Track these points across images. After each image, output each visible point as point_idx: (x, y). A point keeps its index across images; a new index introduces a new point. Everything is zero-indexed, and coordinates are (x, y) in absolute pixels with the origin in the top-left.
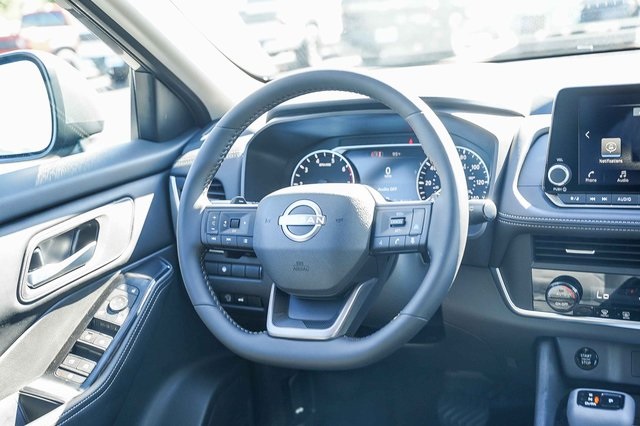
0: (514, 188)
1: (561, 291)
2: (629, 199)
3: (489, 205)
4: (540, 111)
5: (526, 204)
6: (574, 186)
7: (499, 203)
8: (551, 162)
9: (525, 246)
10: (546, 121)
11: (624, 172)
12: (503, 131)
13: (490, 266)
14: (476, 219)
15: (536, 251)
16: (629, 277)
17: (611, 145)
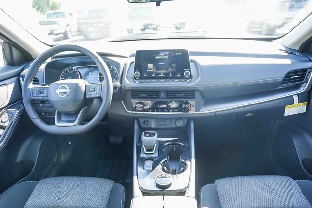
0: (125, 78)
1: (139, 106)
2: (155, 81)
3: (118, 84)
4: (132, 56)
5: (129, 83)
6: (141, 77)
7: (121, 83)
8: (135, 71)
9: (129, 94)
10: (133, 59)
11: (154, 74)
12: (122, 62)
13: (120, 100)
14: (115, 88)
15: (132, 95)
17: (150, 66)
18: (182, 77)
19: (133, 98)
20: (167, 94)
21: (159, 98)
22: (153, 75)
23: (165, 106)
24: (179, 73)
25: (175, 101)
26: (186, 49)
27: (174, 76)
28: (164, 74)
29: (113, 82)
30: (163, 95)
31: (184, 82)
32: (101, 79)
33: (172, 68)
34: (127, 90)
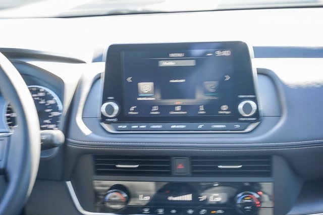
0: (79, 120)
1: (115, 197)
3: (57, 134)
4: (97, 60)
5: (86, 131)
6: (122, 117)
7: (66, 131)
8: (105, 100)
9: (88, 164)
10: (101, 68)
11: (155, 108)
12: (69, 75)
13: (63, 179)
14: (47, 145)
15: (97, 167)
16: (165, 183)
17: (146, 87)
18: (234, 117)
19: (99, 173)
20: (193, 163)
21: (169, 174)
22: (155, 111)
23: (188, 197)
24: (225, 107)
25: (222, 184)
26: (243, 40)
27: (211, 115)
28: (184, 108)
29: (42, 129)
30: (180, 166)
31: (241, 131)
32: (12, 122)
33: (206, 92)
34: (83, 153)
